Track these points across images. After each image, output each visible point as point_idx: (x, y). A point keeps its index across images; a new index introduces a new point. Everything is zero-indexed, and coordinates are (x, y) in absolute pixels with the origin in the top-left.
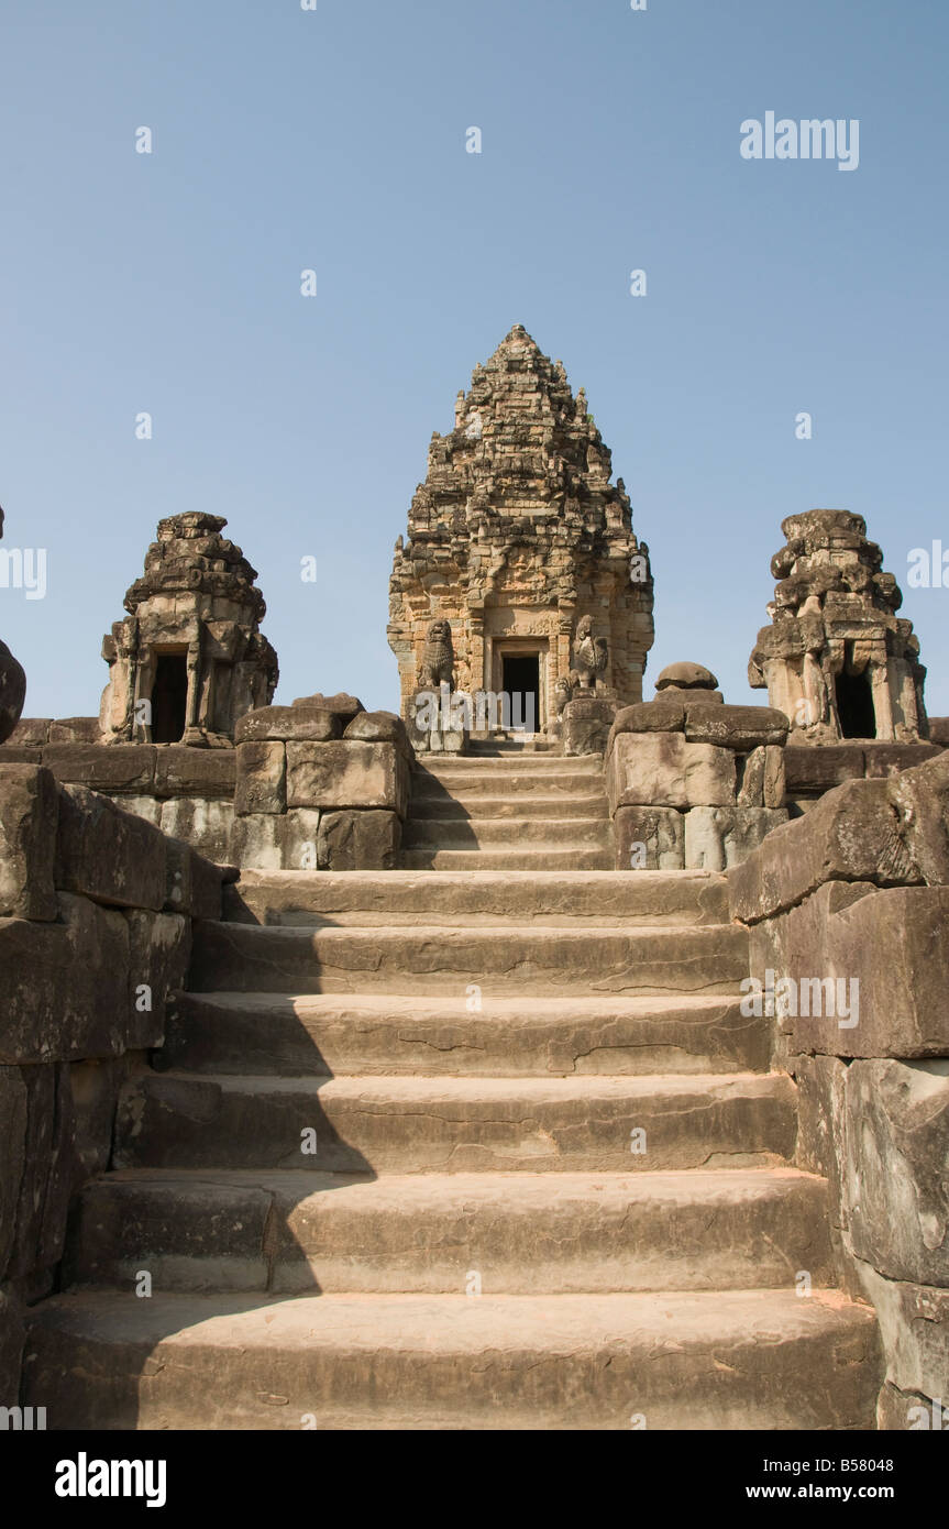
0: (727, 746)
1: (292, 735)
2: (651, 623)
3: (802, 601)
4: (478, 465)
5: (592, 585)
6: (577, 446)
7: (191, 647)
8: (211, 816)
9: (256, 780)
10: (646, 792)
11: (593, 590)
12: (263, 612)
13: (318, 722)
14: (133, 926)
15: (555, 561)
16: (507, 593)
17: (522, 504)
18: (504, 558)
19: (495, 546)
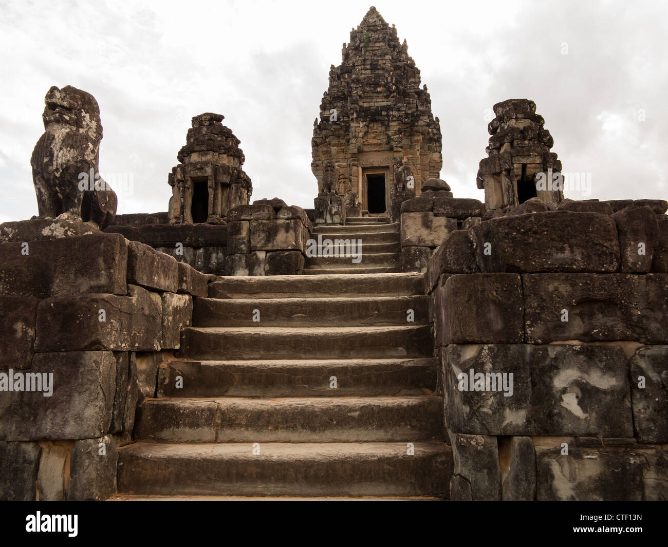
0: (453, 218)
1: (252, 218)
2: (441, 157)
3: (502, 145)
4: (353, 81)
5: (411, 139)
6: (403, 69)
7: (210, 178)
8: (219, 256)
9: (236, 239)
10: (414, 240)
11: (411, 142)
12: (244, 160)
13: (264, 211)
14: (163, 299)
15: (391, 128)
16: (368, 145)
17: (375, 100)
18: (366, 128)
19: (362, 122)
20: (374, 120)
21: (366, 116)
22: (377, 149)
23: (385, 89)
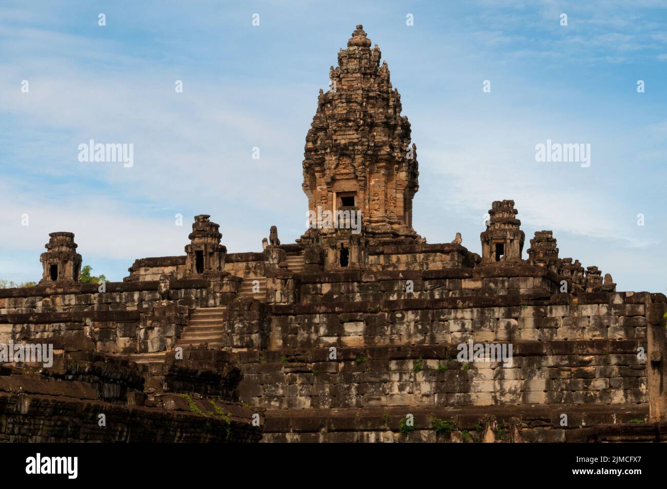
7: (203, 251)
15: (356, 160)
16: (340, 174)
17: (347, 133)
18: (338, 161)
19: (334, 156)
20: (343, 155)
21: (337, 151)
22: (347, 177)
23: (354, 123)
